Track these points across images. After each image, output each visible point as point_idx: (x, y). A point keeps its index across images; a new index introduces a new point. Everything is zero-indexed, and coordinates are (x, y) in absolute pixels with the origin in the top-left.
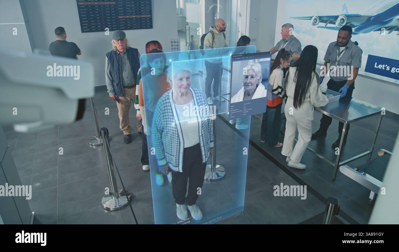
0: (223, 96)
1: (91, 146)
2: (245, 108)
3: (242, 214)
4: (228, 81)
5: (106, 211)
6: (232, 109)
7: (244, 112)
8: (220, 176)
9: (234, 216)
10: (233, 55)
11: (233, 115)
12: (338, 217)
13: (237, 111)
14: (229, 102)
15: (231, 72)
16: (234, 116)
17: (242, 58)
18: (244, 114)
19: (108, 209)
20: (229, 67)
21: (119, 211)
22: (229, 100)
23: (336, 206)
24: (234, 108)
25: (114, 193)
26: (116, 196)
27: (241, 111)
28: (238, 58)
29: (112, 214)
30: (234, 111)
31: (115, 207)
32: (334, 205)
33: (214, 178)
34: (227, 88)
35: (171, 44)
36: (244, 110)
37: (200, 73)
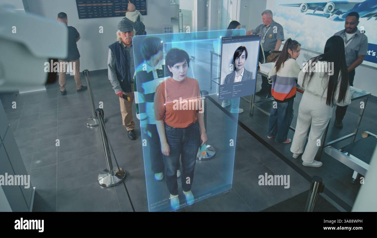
0: (214, 80)
1: (88, 127)
2: (235, 90)
3: (231, 191)
4: (218, 66)
5: (102, 187)
6: (222, 90)
7: (233, 94)
8: (209, 155)
9: (223, 192)
10: (223, 38)
11: (223, 96)
12: (323, 195)
13: (227, 92)
14: (219, 85)
15: (221, 56)
16: (223, 98)
17: (232, 41)
18: (233, 96)
19: (104, 185)
20: (219, 52)
21: (115, 188)
22: (219, 83)
23: (321, 184)
24: (224, 90)
25: (110, 170)
26: (111, 174)
27: (231, 92)
28: (227, 41)
29: (108, 189)
30: (224, 93)
31: (111, 183)
32: (318, 183)
33: (204, 157)
34: (217, 73)
35: (164, 30)
36: (233, 92)
37: (192, 59)
